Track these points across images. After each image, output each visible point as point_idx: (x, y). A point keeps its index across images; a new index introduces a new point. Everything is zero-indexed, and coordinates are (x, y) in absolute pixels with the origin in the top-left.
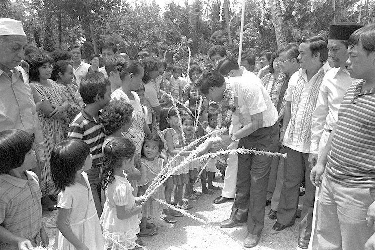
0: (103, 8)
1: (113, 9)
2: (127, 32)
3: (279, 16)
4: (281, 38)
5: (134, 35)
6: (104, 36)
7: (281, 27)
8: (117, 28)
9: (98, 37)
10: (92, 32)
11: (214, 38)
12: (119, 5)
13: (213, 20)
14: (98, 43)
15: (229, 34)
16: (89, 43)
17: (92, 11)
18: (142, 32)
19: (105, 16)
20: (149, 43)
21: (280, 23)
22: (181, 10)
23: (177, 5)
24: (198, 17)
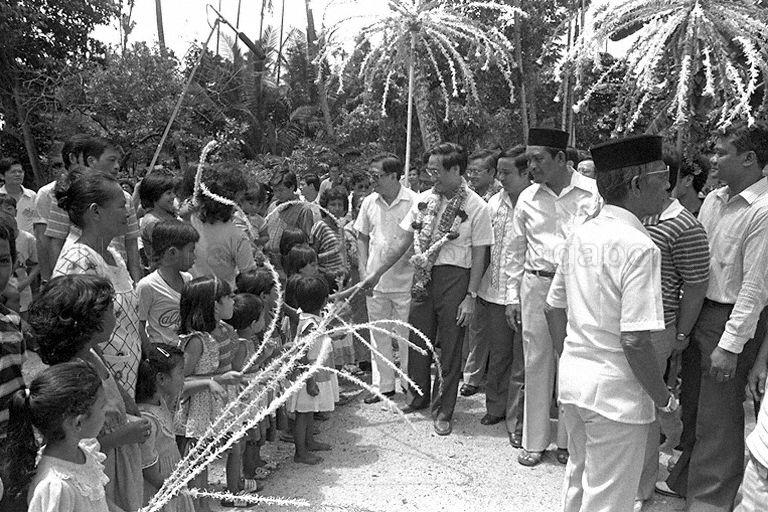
0: (46, 55)
1: (70, 57)
2: (105, 108)
3: (422, 80)
4: (428, 123)
5: (121, 116)
6: (50, 115)
7: (426, 102)
8: (81, 99)
9: (36, 118)
10: (20, 107)
11: (296, 121)
12: (84, 50)
13: (292, 85)
14: (34, 132)
15: (327, 114)
16: (12, 131)
17: (20, 60)
18: (137, 109)
19: (49, 73)
20: (155, 133)
21: (424, 94)
22: (222, 65)
23: (215, 54)
24: (258, 79)
